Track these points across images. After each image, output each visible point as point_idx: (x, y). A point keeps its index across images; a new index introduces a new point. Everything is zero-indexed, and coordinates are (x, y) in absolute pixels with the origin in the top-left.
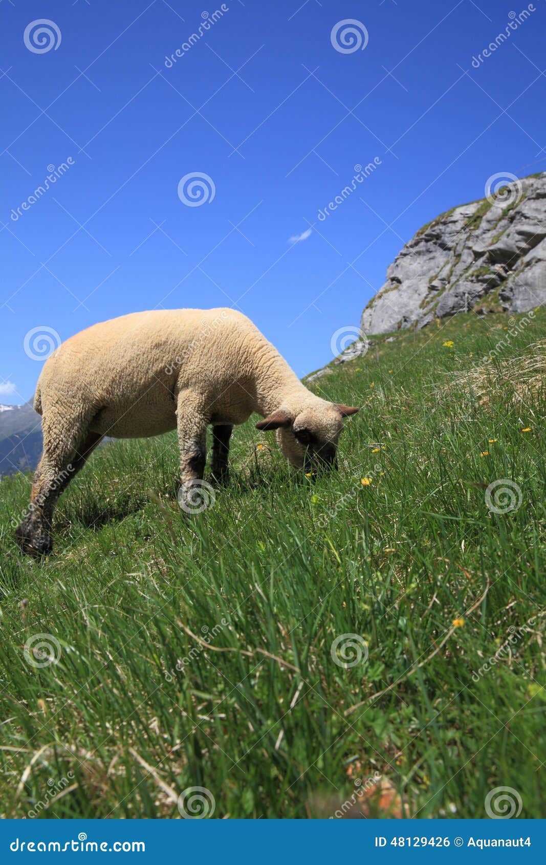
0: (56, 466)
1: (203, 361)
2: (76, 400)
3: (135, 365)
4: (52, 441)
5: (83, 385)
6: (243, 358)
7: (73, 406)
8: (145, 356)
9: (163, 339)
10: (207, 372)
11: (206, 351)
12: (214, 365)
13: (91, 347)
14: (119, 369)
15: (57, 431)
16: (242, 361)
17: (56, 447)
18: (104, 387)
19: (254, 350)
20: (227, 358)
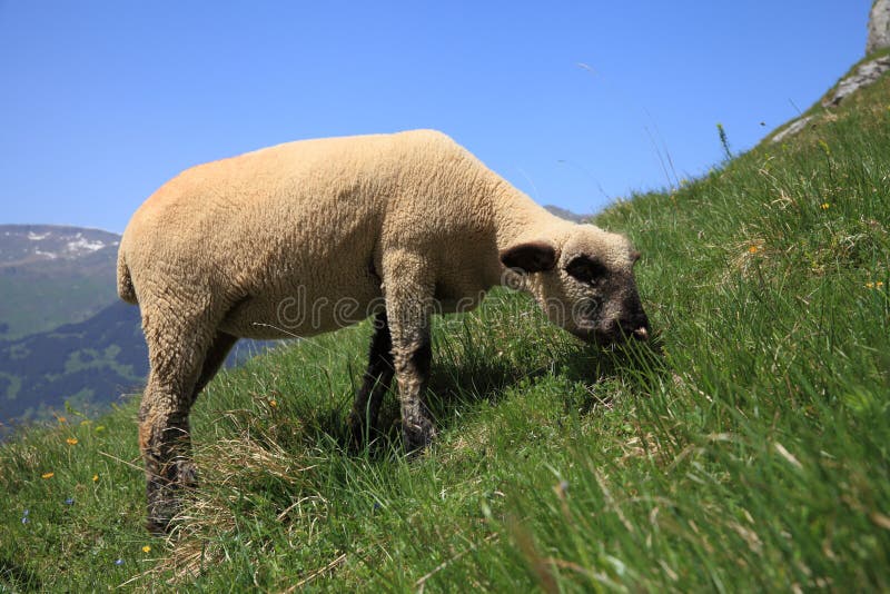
0: (172, 392)
1: (421, 205)
2: (199, 288)
3: (309, 228)
4: (164, 353)
5: (211, 264)
6: (477, 199)
7: (195, 296)
8: (326, 213)
9: (353, 184)
10: (429, 222)
11: (422, 189)
12: (438, 210)
13: (224, 203)
14: (281, 238)
15: (170, 337)
16: (476, 204)
17: (171, 363)
18: (253, 268)
19: (492, 186)
20: (455, 199)
